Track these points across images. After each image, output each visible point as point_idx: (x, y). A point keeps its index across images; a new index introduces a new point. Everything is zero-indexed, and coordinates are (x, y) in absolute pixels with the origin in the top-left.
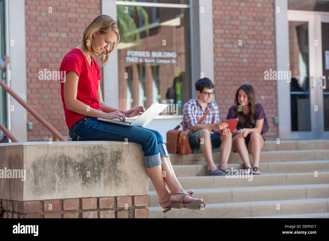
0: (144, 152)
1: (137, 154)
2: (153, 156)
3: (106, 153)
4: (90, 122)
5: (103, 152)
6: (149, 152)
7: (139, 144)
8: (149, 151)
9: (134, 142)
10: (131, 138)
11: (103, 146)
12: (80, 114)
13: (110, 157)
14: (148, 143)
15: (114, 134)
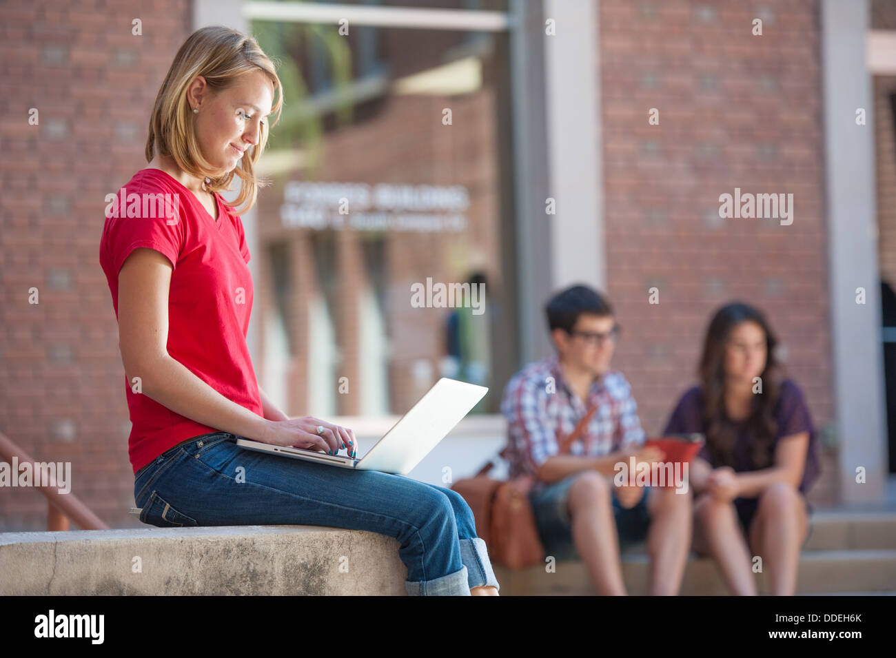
0: (406, 565)
1: (380, 572)
2: (440, 579)
3: (269, 570)
4: (213, 455)
5: (259, 568)
6: (426, 565)
7: (387, 537)
8: (428, 561)
9: (372, 531)
10: (361, 513)
11: (256, 546)
12: (191, 418)
13: (284, 587)
14: (425, 533)
15: (301, 502)
